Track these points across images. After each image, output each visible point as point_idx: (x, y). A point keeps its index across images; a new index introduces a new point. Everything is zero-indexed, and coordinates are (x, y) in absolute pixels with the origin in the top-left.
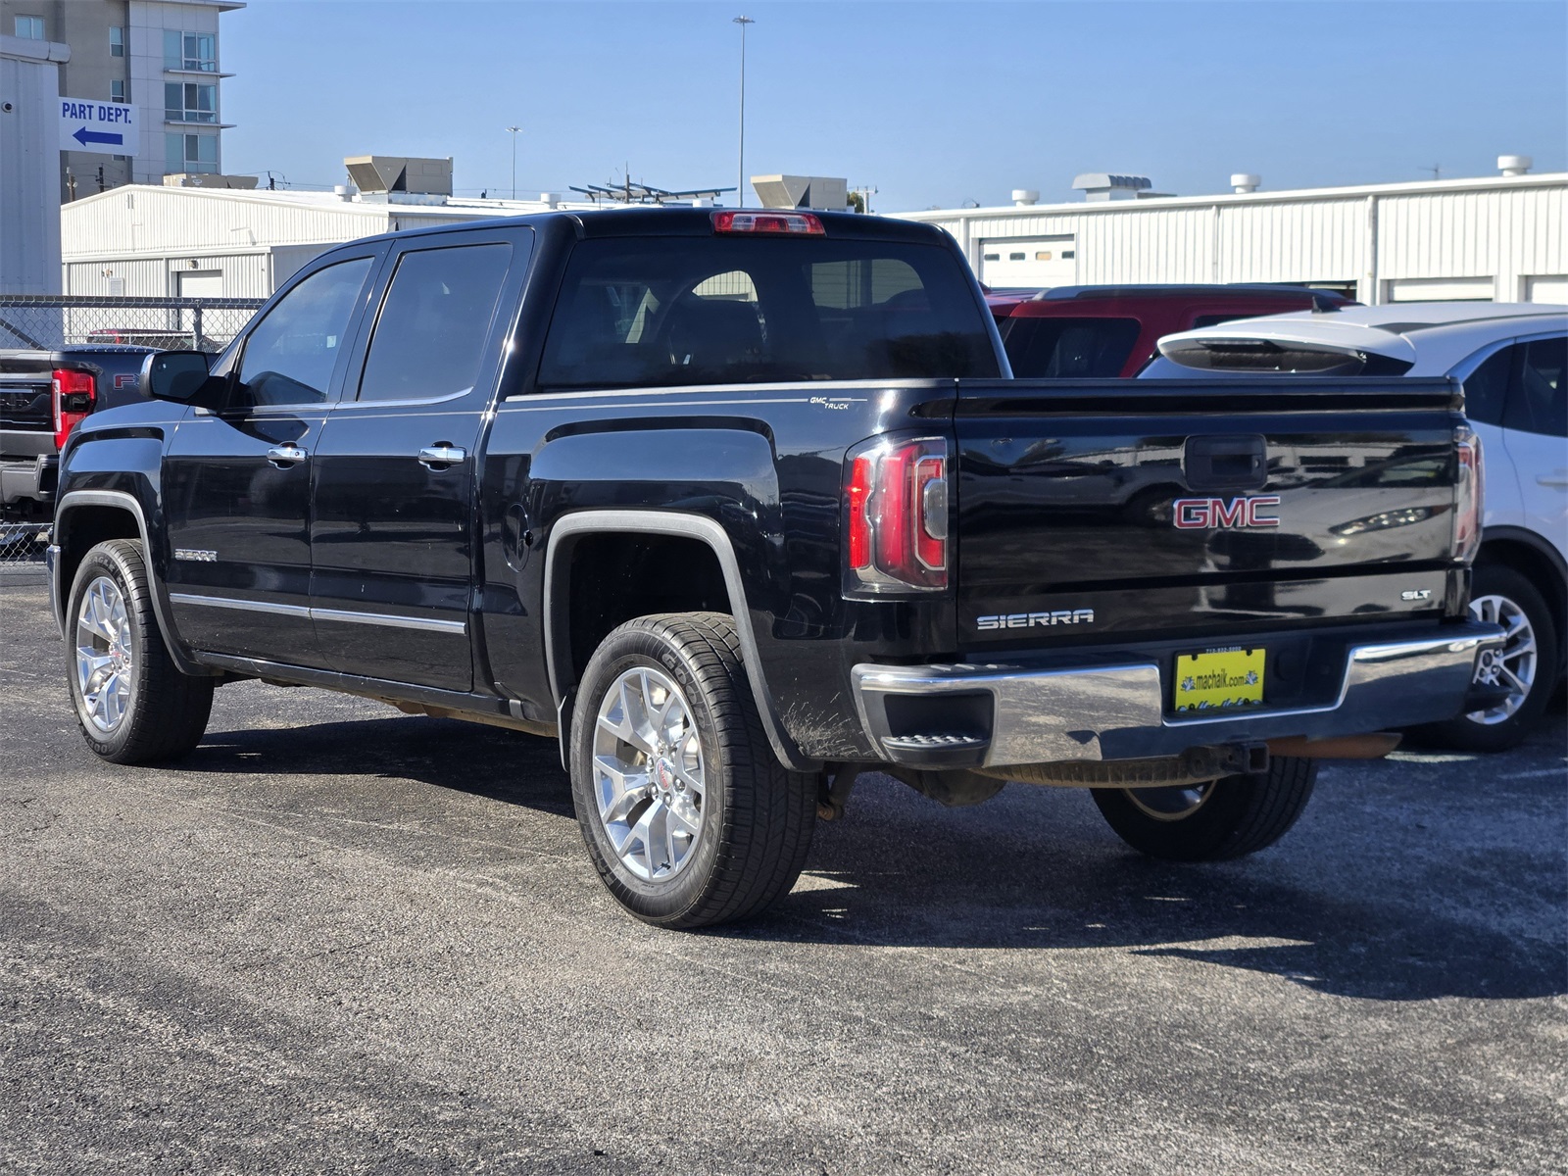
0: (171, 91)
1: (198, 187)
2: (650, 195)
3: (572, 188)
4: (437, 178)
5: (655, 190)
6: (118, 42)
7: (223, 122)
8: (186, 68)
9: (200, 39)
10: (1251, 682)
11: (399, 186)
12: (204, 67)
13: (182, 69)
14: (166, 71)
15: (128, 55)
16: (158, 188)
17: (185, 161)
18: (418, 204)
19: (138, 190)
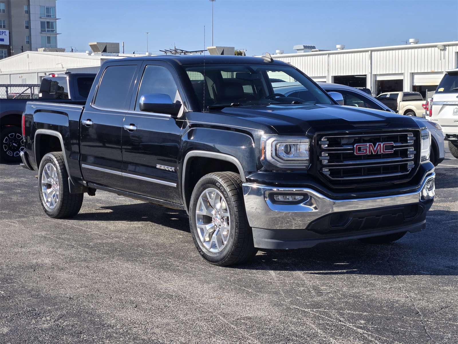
0: (42, 23)
1: (48, 52)
2: (183, 53)
3: (160, 51)
4: (115, 48)
5: (184, 51)
6: (27, 10)
7: (58, 32)
8: (47, 17)
9: (50, 8)
11: (105, 51)
12: (52, 16)
13: (45, 17)
14: (41, 18)
15: (30, 13)
16: (36, 52)
17: (47, 44)
18: (110, 56)
19: (30, 53)
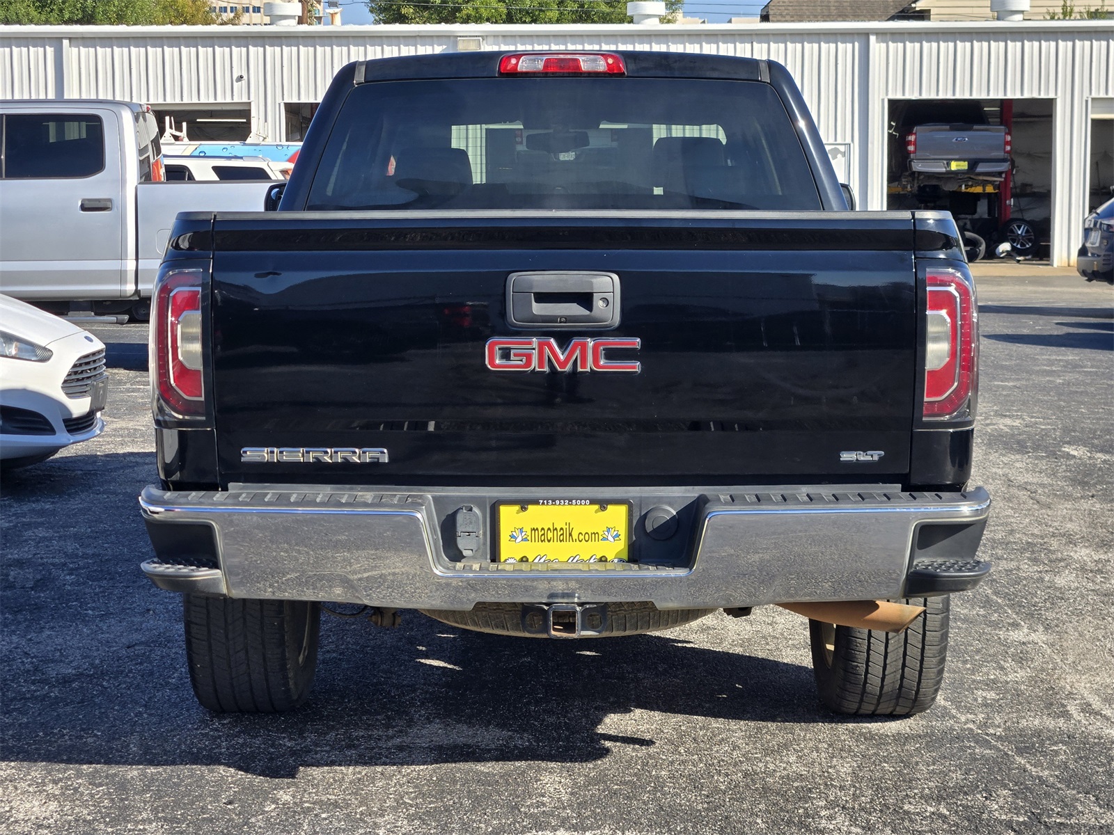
10: (610, 538)
